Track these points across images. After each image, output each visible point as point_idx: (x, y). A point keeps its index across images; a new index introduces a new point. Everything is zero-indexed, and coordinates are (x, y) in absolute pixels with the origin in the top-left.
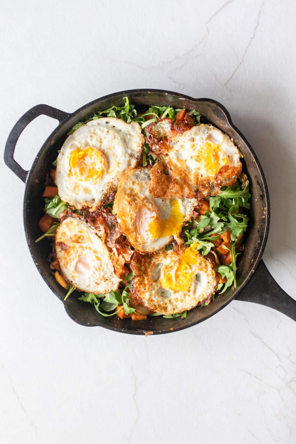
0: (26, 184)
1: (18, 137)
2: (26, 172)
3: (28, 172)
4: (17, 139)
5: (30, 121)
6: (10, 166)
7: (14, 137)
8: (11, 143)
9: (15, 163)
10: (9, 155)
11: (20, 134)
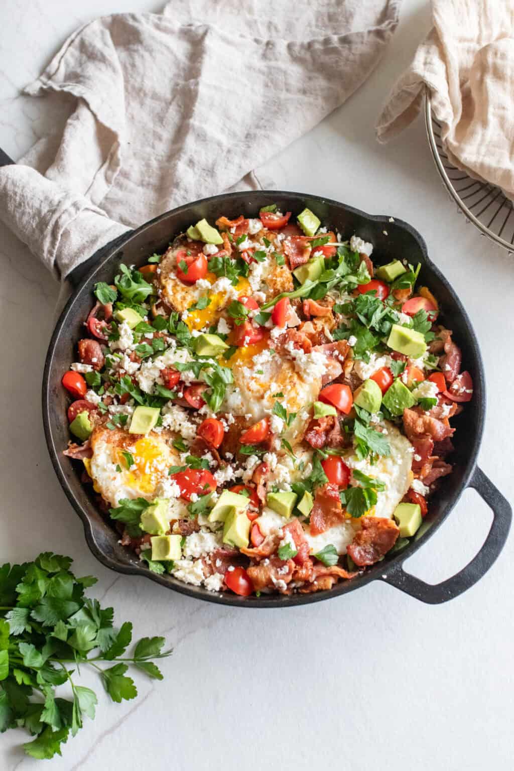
0: (475, 463)
1: (481, 551)
2: (474, 485)
3: (470, 486)
4: (483, 547)
5: (457, 576)
6: (502, 499)
7: (489, 550)
8: (496, 540)
9: (493, 504)
10: (502, 520)
11: (478, 554)
